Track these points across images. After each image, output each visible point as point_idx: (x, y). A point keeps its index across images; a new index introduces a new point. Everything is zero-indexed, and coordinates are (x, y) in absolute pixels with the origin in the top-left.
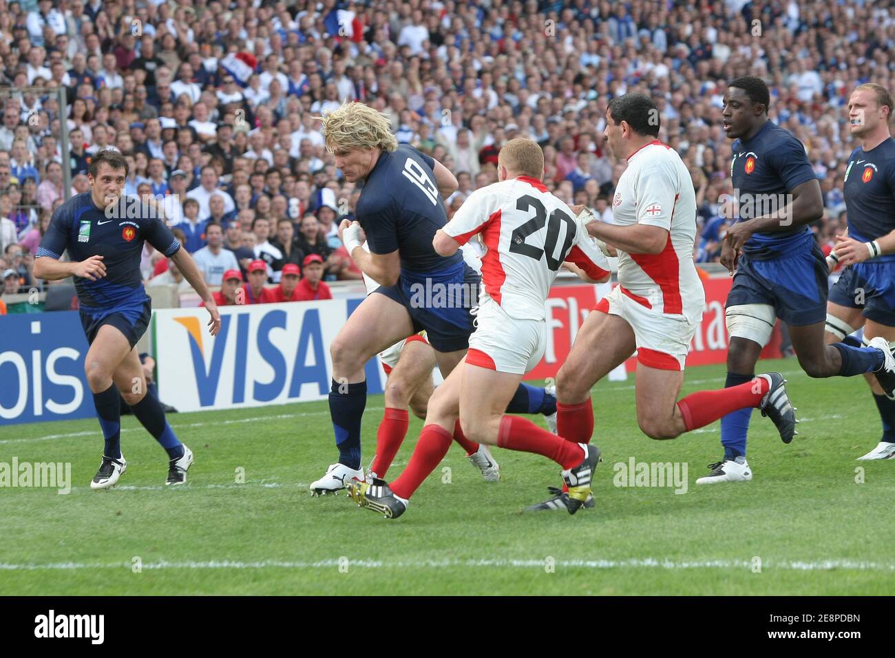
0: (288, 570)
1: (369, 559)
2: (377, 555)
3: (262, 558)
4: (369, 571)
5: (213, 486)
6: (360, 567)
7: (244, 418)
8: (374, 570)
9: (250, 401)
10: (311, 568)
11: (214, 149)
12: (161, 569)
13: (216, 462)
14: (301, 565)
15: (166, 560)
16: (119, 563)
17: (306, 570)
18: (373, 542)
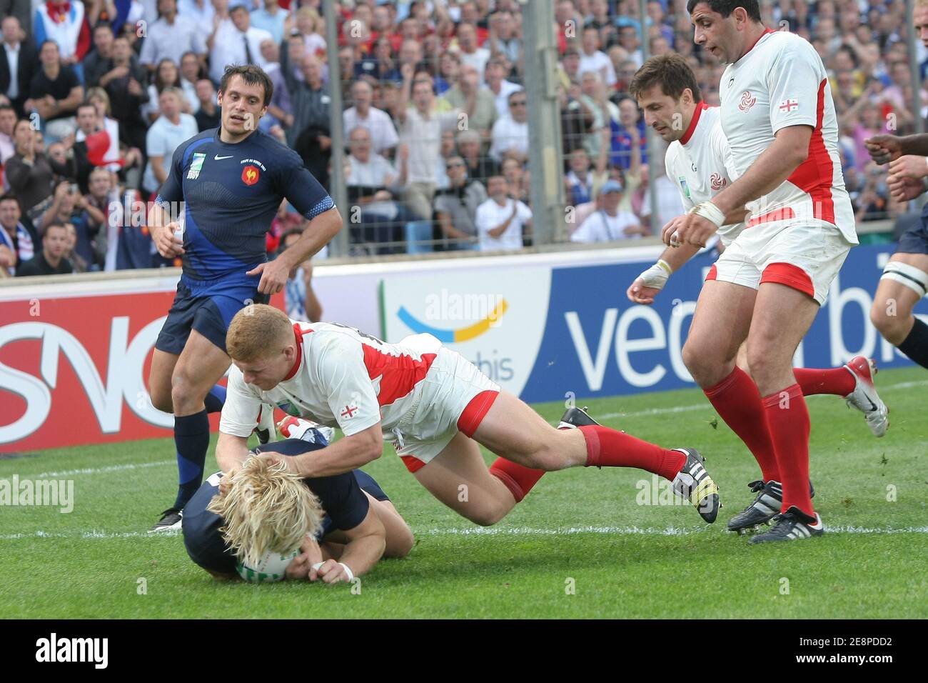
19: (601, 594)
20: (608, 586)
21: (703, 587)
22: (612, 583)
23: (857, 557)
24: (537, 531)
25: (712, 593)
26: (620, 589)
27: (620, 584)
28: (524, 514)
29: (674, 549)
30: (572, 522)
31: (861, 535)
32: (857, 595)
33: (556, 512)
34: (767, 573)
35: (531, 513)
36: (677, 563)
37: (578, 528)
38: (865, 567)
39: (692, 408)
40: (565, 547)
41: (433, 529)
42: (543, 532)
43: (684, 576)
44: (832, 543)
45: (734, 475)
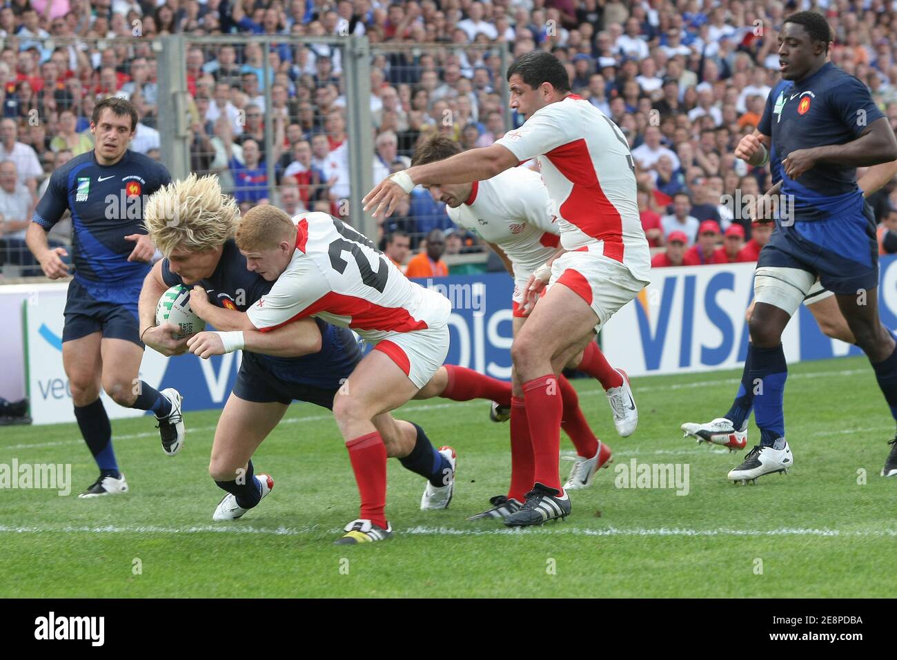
0: (740, 538)
1: (825, 527)
2: (834, 523)
3: (714, 525)
4: (825, 540)
5: (661, 452)
6: (816, 535)
7: (691, 382)
8: (831, 538)
9: (696, 366)
10: (766, 536)
11: (662, 106)
12: (610, 536)
13: (663, 427)
14: (755, 533)
15: (615, 528)
16: (567, 530)
17: (760, 538)
18: (829, 509)
19: (218, 588)
20: (224, 580)
21: (310, 581)
22: (228, 577)
23: (448, 556)
24: (162, 530)
25: (318, 587)
26: (235, 583)
27: (235, 578)
28: (151, 514)
29: (285, 547)
30: (192, 522)
31: (453, 536)
32: (447, 590)
33: (179, 512)
34: (368, 569)
35: (156, 513)
36: (287, 560)
37: (199, 527)
38: (455, 565)
39: (304, 419)
40: (187, 545)
41: (67, 527)
42: (167, 531)
43: (293, 572)
44: (426, 543)
45: (341, 481)
